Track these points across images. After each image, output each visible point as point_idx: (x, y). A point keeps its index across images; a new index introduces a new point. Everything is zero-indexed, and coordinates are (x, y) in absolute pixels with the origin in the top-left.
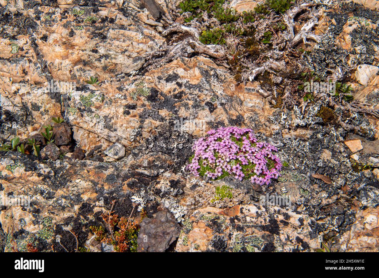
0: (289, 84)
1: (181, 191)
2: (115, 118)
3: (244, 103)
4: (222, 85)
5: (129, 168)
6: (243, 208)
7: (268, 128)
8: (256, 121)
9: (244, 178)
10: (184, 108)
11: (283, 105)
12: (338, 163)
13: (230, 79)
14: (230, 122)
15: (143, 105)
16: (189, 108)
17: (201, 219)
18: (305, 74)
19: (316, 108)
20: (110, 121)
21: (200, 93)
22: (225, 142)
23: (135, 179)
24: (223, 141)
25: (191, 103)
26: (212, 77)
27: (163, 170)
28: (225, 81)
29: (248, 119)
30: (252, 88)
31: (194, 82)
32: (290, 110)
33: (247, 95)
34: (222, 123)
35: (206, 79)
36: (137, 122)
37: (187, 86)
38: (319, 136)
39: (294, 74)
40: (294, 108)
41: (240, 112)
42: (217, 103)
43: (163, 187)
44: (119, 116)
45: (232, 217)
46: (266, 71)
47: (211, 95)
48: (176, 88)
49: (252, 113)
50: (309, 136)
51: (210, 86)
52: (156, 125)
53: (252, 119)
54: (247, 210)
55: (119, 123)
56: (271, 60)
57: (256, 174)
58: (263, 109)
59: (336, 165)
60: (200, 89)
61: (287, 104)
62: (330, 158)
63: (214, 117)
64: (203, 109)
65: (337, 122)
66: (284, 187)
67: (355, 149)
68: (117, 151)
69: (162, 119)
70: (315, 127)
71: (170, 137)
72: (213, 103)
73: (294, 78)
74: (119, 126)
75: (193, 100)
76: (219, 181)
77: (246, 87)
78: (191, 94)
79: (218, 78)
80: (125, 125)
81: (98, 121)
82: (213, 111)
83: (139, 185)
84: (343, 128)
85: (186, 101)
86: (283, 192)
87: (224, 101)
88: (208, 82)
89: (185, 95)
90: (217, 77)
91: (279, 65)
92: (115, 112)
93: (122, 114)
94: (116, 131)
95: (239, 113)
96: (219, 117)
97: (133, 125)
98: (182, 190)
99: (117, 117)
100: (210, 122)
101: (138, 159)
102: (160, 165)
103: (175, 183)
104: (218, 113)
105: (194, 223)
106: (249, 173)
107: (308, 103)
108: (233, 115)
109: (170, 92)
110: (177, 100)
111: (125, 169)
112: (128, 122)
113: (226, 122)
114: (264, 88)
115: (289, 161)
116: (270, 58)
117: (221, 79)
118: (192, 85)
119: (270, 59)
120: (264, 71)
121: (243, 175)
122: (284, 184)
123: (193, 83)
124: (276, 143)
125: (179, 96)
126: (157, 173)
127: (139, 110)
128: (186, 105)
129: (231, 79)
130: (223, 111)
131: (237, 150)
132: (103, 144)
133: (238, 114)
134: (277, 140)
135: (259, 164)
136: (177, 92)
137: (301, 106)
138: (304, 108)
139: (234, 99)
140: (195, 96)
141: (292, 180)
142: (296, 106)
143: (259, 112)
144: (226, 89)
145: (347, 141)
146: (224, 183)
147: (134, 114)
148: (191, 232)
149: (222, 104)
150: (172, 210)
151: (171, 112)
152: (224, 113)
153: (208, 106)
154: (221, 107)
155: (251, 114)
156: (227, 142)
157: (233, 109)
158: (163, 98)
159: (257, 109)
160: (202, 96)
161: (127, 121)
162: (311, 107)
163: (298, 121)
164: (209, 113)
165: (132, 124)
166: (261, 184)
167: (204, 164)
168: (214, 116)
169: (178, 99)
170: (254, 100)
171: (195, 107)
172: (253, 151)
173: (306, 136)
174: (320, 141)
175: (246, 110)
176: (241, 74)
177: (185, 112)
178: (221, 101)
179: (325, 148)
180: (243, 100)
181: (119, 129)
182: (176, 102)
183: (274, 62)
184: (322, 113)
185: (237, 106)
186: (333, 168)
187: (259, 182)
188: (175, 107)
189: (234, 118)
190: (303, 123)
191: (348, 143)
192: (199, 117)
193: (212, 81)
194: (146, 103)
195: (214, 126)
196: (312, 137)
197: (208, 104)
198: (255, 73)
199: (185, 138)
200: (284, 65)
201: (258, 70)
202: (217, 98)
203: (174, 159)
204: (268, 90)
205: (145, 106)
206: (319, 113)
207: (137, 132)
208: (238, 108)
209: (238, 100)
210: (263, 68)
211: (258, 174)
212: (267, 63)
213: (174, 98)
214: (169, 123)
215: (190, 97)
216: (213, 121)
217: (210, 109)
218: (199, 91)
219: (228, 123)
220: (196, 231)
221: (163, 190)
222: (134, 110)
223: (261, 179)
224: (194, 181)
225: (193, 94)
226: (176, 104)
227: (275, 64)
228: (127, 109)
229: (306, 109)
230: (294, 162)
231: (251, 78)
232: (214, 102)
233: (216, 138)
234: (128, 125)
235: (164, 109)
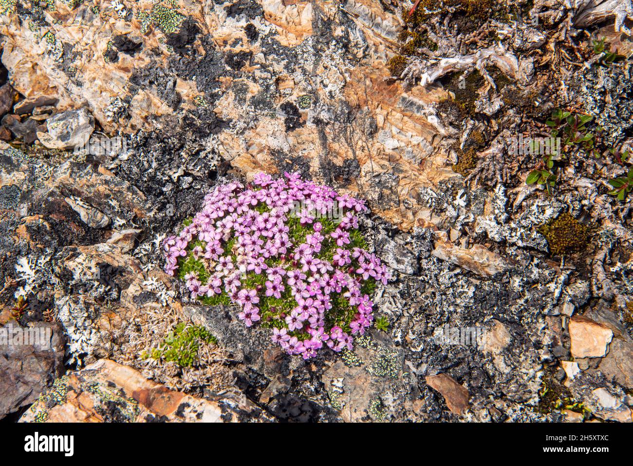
0: (513, 125)
1: (115, 294)
2: (84, 57)
3: (380, 135)
4: (352, 68)
5: (57, 187)
6: (187, 405)
7: (410, 214)
8: (387, 187)
9: (256, 324)
10: (234, 95)
11: (474, 171)
12: (507, 370)
13: (377, 62)
14: (322, 166)
15: (156, 52)
16: (242, 101)
17: (89, 390)
18: (565, 114)
19: (549, 212)
20: (72, 60)
21: (285, 73)
22: (266, 221)
23: (46, 223)
24: (265, 215)
25: (255, 89)
26: (334, 42)
27: (123, 222)
28: (364, 61)
29: (368, 177)
30: (421, 103)
31: (287, 40)
32: (486, 190)
33: (398, 115)
34: (303, 163)
35: (318, 42)
36: (124, 88)
37: (268, 44)
38: (516, 283)
39: (534, 107)
40: (496, 190)
41: (358, 153)
42: (309, 113)
43: (78, 271)
44: (95, 58)
45: (154, 415)
46: (476, 71)
47: (304, 90)
48: (241, 40)
49: (387, 163)
50: (493, 272)
51: (316, 65)
52: (160, 112)
53: (377, 180)
54: (196, 411)
55: (88, 72)
56: (501, 48)
57: (287, 326)
58: (422, 162)
59: (501, 374)
60: (289, 63)
61: (484, 172)
62: (496, 351)
63: (291, 143)
64: (273, 116)
65: (588, 261)
66: (341, 380)
67: (582, 350)
68: (69, 130)
69: (176, 103)
70: (518, 258)
71: (178, 150)
72: (301, 111)
73: (531, 117)
74: (87, 78)
75: (261, 85)
76: (194, 310)
77: (405, 95)
78: (264, 67)
79: (346, 51)
80: (98, 82)
81: (50, 48)
82: (293, 128)
83: (48, 238)
84: (590, 286)
85: (246, 81)
86: (334, 389)
87: (324, 116)
88: (318, 53)
89: (252, 64)
90: (346, 46)
91: (516, 67)
92: (90, 42)
93: (101, 54)
94: (81, 85)
95: (354, 153)
96: (304, 146)
97: (116, 90)
98: (119, 292)
99: (90, 57)
100: (278, 152)
101: (80, 176)
102: (117, 208)
103: (109, 270)
104: (304, 137)
105: (72, 391)
106: (275, 317)
107: (537, 190)
108: (337, 154)
109: (225, 42)
110: (228, 68)
111: (50, 185)
112: (108, 78)
113: (315, 165)
114: (444, 115)
115: (399, 317)
116: (503, 41)
117: (355, 56)
118: (278, 43)
119: (500, 45)
120: (471, 70)
121: (255, 317)
122: (347, 370)
123: (284, 43)
124: (399, 262)
125: (237, 62)
126: (106, 223)
127: (140, 61)
128: (241, 90)
129: (380, 63)
130: (316, 136)
131: (283, 250)
132: (61, 98)
133: (351, 155)
134: (404, 255)
135: (305, 308)
136: (237, 49)
137: (517, 189)
138: (520, 198)
139: (358, 115)
140: (269, 75)
141: (371, 370)
142: (503, 188)
143: (406, 167)
144: (355, 83)
145: (578, 320)
146: (203, 319)
147: (125, 66)
148: (57, 407)
149: (318, 122)
150: (70, 330)
151: (202, 94)
152: (318, 142)
153: (287, 113)
154: (314, 126)
155: (382, 167)
156: (273, 220)
157: (343, 140)
158: (204, 52)
159: (405, 157)
160: (287, 82)
161: (106, 75)
162: (539, 202)
163: (487, 224)
164: (284, 129)
165: (113, 86)
166: (290, 351)
167: (196, 252)
168: (292, 140)
169: (232, 67)
170: (409, 134)
171: (257, 103)
172: (314, 269)
173: (487, 269)
174: (506, 296)
175: (374, 153)
176: (411, 59)
177: (231, 105)
178: (319, 113)
179: (503, 321)
180: (380, 124)
181: (87, 85)
182: (225, 73)
183: (507, 55)
184: (556, 229)
185: (358, 135)
186: (490, 379)
187: (288, 346)
188: (218, 84)
189: (339, 162)
190: (496, 237)
191: (577, 329)
192: (258, 130)
193: (327, 52)
194: (164, 48)
195: (284, 163)
196: (498, 277)
197: (288, 108)
198: (444, 69)
199: (206, 166)
200: (529, 71)
201: (455, 64)
202: (315, 103)
203: (150, 210)
204: (451, 124)
205: (158, 55)
206: (550, 224)
207: (120, 108)
208: (359, 140)
209: (368, 121)
210: (469, 60)
211: (291, 328)
212: (487, 53)
213: (227, 63)
214: (185, 118)
215: (258, 74)
216: (286, 150)
217: (287, 121)
218: (286, 67)
219: (316, 169)
220: (68, 411)
221: (77, 276)
222: (128, 56)
223: (294, 340)
224: (151, 284)
225: (269, 72)
226: (222, 79)
227: (508, 61)
228: (114, 48)
229: (524, 204)
230: (411, 324)
231: (427, 77)
232: (303, 108)
233: (254, 202)
234: (105, 85)
235: (191, 79)
